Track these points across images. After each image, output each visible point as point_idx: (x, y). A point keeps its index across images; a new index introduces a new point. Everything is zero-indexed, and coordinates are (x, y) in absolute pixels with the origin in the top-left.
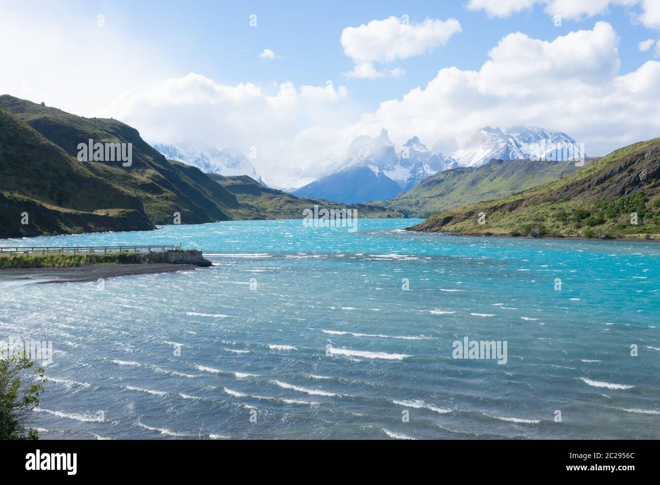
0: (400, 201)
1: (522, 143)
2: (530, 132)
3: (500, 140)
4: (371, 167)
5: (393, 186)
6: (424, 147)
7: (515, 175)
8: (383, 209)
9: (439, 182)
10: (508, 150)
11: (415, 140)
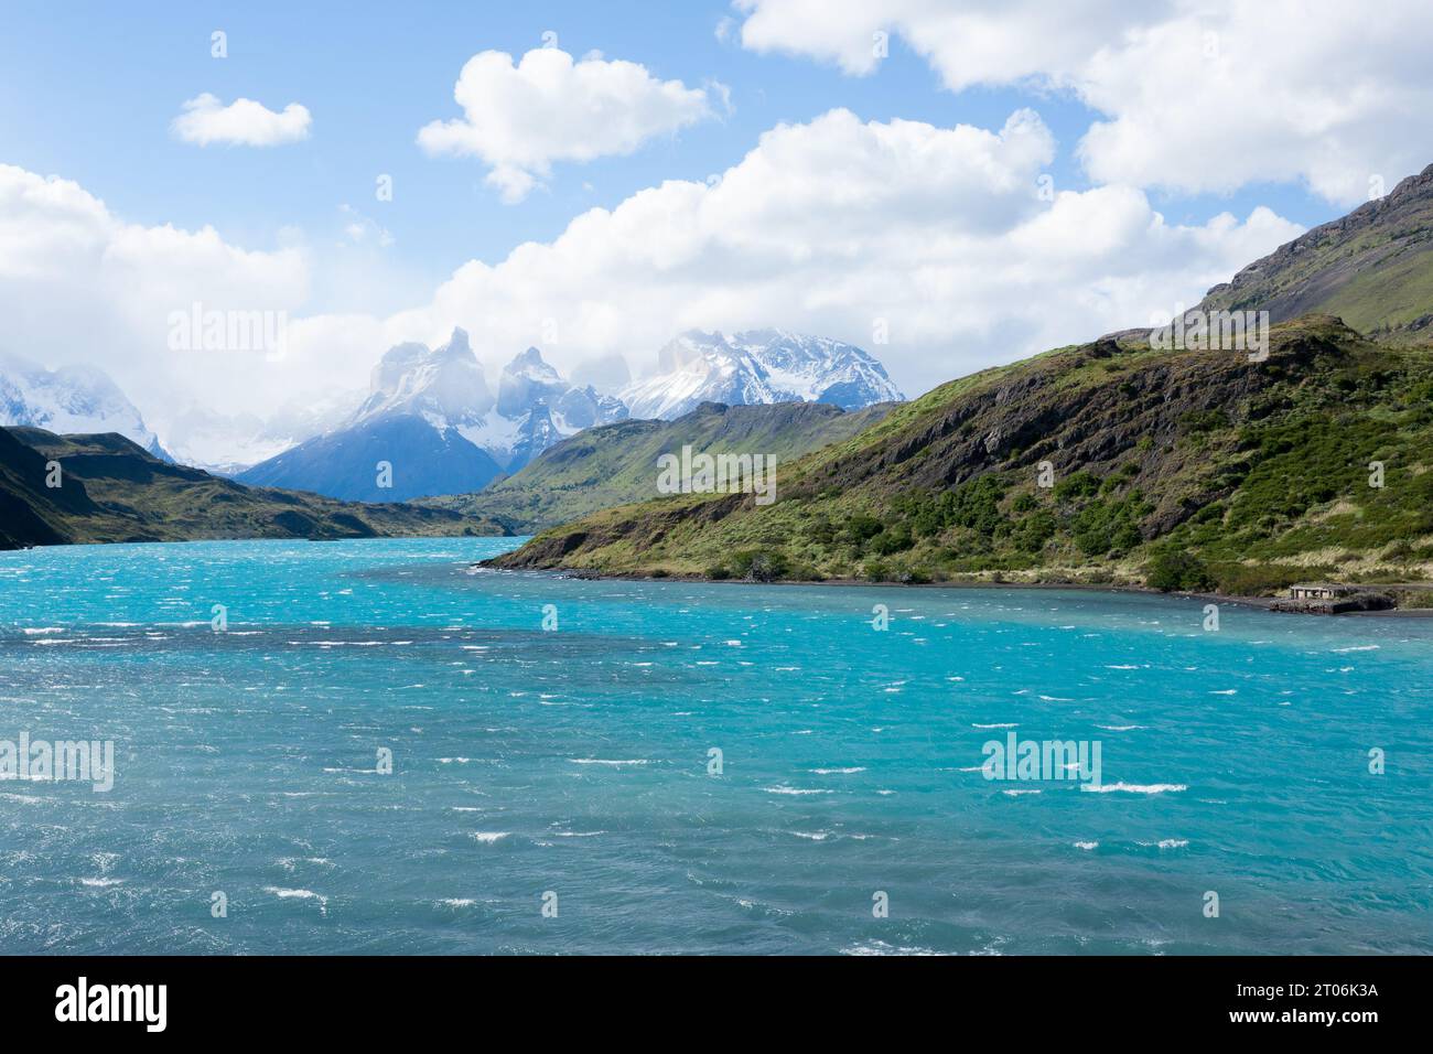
0: (496, 497)
1: (769, 368)
2: (788, 344)
3: (722, 361)
4: (429, 417)
5: (480, 459)
6: (554, 372)
7: (753, 439)
8: (454, 516)
9: (585, 452)
10: (739, 381)
11: (533, 356)
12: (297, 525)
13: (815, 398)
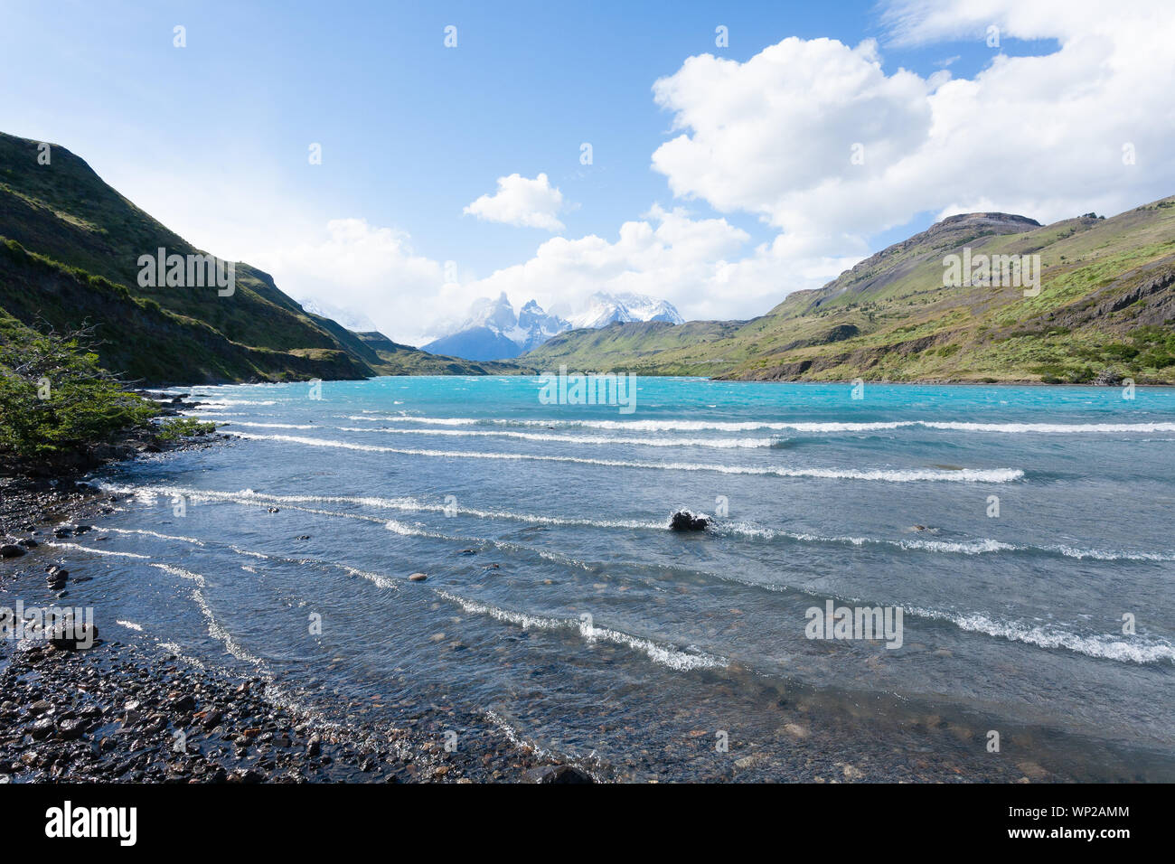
0: (528, 359)
1: (628, 308)
2: (636, 298)
4: (491, 328)
5: (512, 346)
6: (542, 310)
7: (635, 336)
8: (514, 367)
9: (564, 341)
10: (617, 314)
11: (533, 303)
12: (456, 370)
13: (648, 320)
